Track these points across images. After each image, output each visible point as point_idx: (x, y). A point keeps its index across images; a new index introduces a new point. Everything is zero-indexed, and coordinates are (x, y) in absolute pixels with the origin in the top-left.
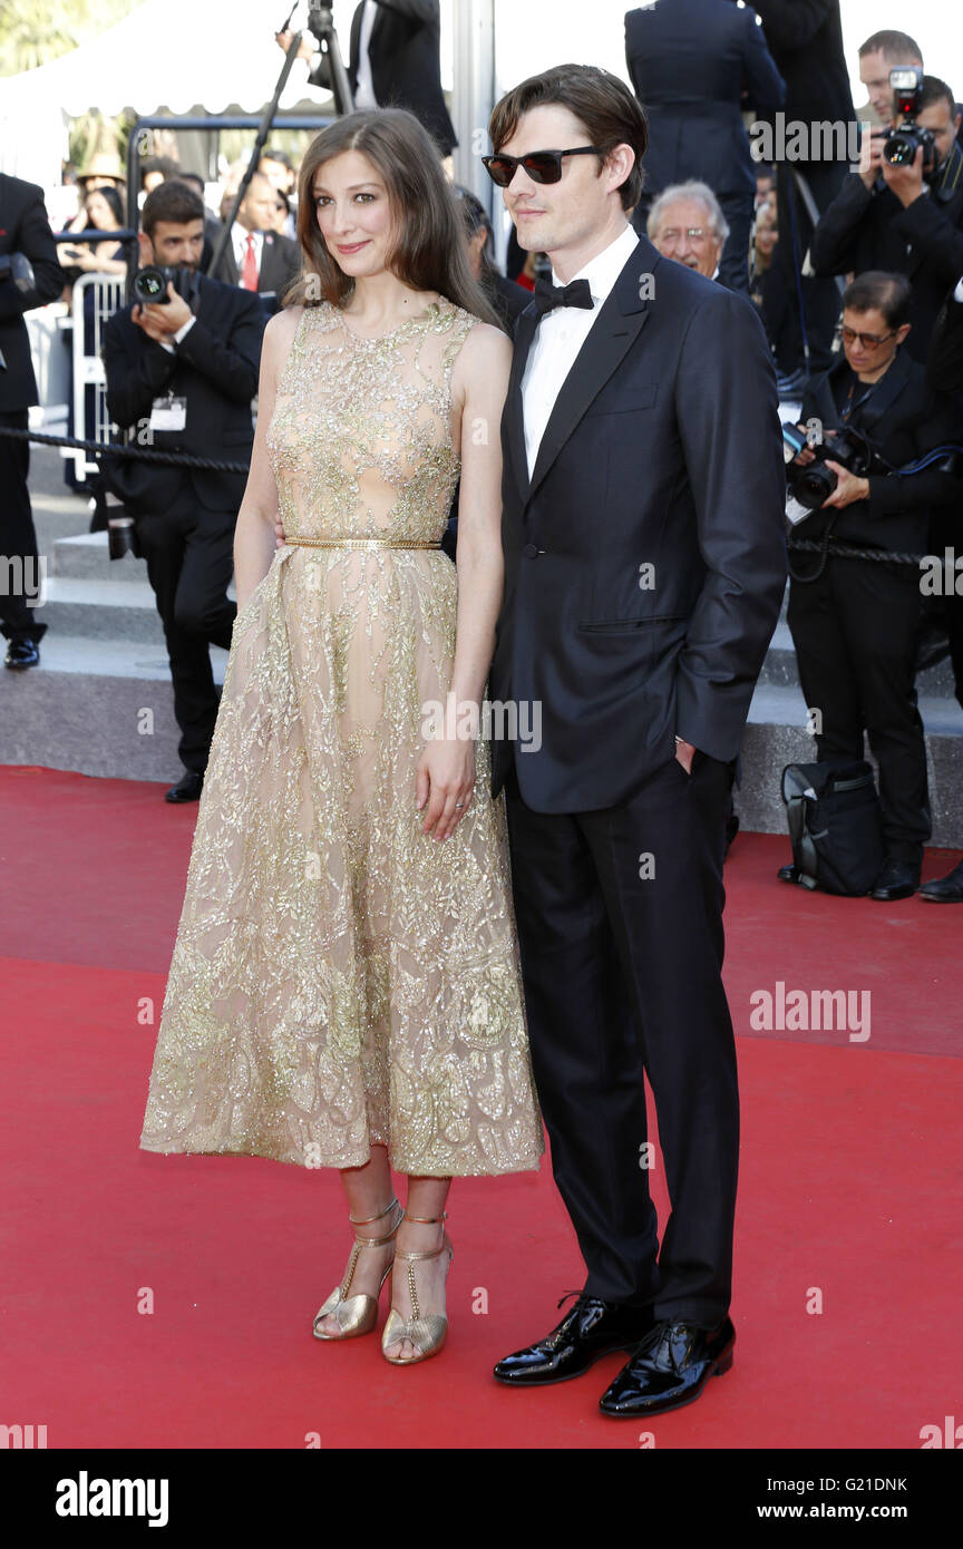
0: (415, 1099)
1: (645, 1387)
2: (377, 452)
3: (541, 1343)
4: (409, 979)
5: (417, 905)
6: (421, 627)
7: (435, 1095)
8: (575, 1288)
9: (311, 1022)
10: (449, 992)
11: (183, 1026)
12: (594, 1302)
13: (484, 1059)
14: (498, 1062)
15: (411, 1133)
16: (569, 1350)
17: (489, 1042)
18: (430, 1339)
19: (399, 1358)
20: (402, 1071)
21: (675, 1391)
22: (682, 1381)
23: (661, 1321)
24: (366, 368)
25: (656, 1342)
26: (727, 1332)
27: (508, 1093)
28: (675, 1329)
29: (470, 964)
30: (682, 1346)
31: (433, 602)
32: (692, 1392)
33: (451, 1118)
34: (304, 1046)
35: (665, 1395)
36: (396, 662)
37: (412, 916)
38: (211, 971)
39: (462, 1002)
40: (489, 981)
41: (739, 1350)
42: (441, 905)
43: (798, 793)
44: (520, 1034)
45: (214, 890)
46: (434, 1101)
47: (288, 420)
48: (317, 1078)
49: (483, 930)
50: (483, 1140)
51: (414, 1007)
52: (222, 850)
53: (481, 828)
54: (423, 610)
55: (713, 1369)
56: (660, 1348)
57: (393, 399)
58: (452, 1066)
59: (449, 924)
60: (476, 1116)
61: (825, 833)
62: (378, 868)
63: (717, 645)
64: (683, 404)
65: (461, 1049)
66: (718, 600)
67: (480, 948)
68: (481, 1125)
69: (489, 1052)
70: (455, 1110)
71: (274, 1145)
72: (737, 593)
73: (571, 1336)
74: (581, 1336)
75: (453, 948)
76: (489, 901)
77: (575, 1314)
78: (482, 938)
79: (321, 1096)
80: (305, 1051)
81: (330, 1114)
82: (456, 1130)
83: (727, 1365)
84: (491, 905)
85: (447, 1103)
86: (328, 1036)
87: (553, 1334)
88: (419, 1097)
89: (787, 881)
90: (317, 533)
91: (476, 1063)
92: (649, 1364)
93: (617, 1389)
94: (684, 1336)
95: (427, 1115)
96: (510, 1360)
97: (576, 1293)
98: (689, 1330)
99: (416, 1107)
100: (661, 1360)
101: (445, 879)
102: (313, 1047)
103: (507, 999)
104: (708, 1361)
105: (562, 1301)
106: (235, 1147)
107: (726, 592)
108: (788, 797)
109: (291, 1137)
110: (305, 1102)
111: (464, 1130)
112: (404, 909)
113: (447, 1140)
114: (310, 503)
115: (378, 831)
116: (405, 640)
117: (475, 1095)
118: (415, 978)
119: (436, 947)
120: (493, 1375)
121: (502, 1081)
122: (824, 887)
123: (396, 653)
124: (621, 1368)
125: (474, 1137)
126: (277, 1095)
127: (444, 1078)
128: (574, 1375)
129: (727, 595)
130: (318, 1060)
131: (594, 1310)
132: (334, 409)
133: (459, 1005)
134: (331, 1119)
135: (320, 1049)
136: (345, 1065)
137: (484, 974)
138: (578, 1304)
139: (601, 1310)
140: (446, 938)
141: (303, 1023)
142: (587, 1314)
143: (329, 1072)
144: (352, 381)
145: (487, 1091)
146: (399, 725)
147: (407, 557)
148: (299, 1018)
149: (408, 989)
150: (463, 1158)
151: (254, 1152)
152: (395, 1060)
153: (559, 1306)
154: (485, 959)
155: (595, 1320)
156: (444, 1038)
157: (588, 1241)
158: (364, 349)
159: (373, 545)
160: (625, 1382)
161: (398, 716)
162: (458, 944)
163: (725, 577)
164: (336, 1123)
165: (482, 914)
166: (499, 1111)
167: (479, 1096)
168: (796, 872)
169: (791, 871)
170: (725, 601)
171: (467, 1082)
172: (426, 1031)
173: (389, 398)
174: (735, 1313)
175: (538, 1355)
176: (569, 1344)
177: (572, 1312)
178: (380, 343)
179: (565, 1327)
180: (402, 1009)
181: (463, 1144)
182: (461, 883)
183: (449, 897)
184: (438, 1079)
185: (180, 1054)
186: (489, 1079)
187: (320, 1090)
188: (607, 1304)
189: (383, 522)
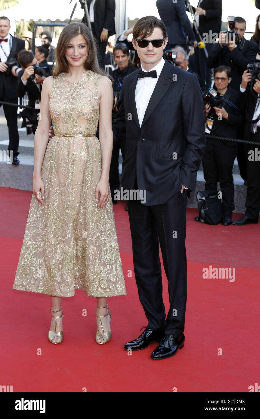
0: (94, 277)
1: (162, 351)
2: (83, 112)
3: (136, 339)
4: (92, 247)
5: (94, 228)
6: (94, 157)
7: (98, 276)
8: (145, 326)
9: (60, 259)
10: (101, 250)
11: (27, 258)
12: (150, 329)
13: (111, 267)
14: (114, 267)
15: (93, 286)
16: (143, 341)
17: (112, 263)
18: (107, 338)
19: (101, 343)
20: (90, 270)
21: (170, 353)
22: (171, 350)
23: (167, 335)
24: (76, 90)
25: (165, 340)
26: (183, 338)
27: (117, 275)
28: (170, 337)
29: (106, 243)
30: (172, 341)
31: (96, 150)
32: (174, 353)
33: (103, 282)
34: (59, 266)
35: (167, 354)
36: (88, 166)
37: (92, 231)
38: (35, 245)
39: (105, 252)
40: (111, 247)
41: (186, 342)
42: (99, 228)
43: (201, 198)
44: (119, 260)
45: (37, 224)
46: (98, 278)
47: (57, 105)
48: (62, 274)
49: (109, 234)
50: (111, 288)
51: (93, 254)
52: (39, 214)
53: (108, 208)
54: (94, 153)
55: (179, 347)
56: (166, 342)
57: (85, 98)
58: (103, 269)
59: (101, 232)
60: (109, 281)
61: (207, 209)
62: (82, 219)
63: (191, 162)
64: (184, 102)
65: (105, 264)
66: (192, 151)
67: (109, 239)
68: (110, 284)
69: (112, 265)
70: (104, 280)
71: (51, 291)
72: (197, 148)
73: (144, 338)
74: (146, 338)
75: (102, 239)
76: (110, 226)
77: (145, 333)
78: (109, 236)
79: (63, 278)
80: (59, 267)
81: (65, 283)
82: (104, 285)
83: (183, 346)
84: (111, 227)
85: (101, 278)
86: (64, 263)
87: (139, 337)
88: (95, 277)
89: (196, 220)
90: (66, 133)
91: (109, 268)
92: (163, 345)
93: (155, 352)
94: (172, 339)
95: (97, 281)
96: (128, 344)
97: (145, 327)
98: (173, 337)
99: (94, 279)
100: (166, 345)
101: (100, 221)
102: (61, 266)
103: (116, 251)
104: (178, 345)
105: (141, 329)
106: (40, 292)
107: (194, 148)
108: (198, 199)
109: (55, 289)
110: (59, 280)
111: (106, 285)
112: (90, 229)
113: (102, 288)
114: (64, 125)
115: (82, 209)
116: (90, 160)
117: (109, 276)
118: (93, 247)
119: (98, 238)
120: (124, 348)
121: (115, 272)
122: (206, 222)
123: (88, 164)
124: (156, 347)
125: (109, 287)
126: (52, 278)
127: (101, 272)
128: (144, 348)
129: (194, 149)
130: (62, 269)
131: (150, 331)
132: (69, 101)
133: (104, 253)
134: (65, 284)
135: (62, 267)
136: (69, 270)
137: (110, 245)
138: (146, 330)
139: (151, 332)
140: (101, 236)
141: (58, 260)
142: (148, 333)
143: (65, 272)
144: (73, 94)
145: (112, 275)
146: (89, 182)
147: (90, 139)
148: (57, 258)
149: (92, 249)
150: (106, 292)
151: (45, 293)
152: (88, 268)
153: (141, 330)
154: (110, 241)
155: (150, 334)
156: (101, 261)
157: (148, 314)
158: (74, 85)
159: (81, 136)
160: (157, 350)
161: (88, 180)
162: (104, 238)
163: (194, 145)
164: (67, 286)
165: (109, 230)
166: (115, 280)
167: (110, 276)
168: (199, 219)
169: (198, 218)
170: (194, 151)
171: (106, 273)
172: (96, 260)
173: (84, 97)
174: (185, 333)
175: (135, 343)
176: (143, 340)
177: (144, 332)
178: (78, 83)
179: (142, 336)
180: (90, 255)
181: (106, 288)
182: (103, 222)
183: (101, 226)
184: (99, 272)
185: (26, 266)
186: (112, 272)
187: (63, 277)
188: (153, 330)
189: (84, 130)
